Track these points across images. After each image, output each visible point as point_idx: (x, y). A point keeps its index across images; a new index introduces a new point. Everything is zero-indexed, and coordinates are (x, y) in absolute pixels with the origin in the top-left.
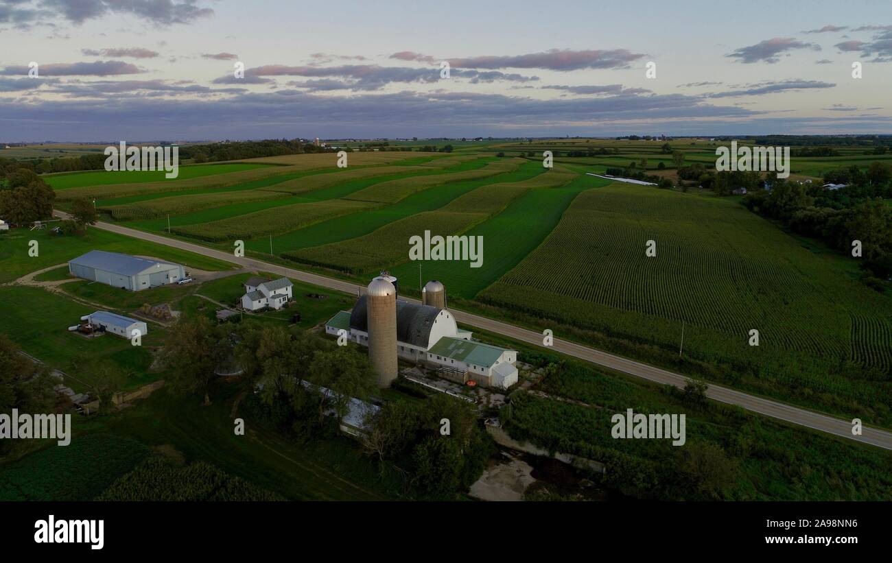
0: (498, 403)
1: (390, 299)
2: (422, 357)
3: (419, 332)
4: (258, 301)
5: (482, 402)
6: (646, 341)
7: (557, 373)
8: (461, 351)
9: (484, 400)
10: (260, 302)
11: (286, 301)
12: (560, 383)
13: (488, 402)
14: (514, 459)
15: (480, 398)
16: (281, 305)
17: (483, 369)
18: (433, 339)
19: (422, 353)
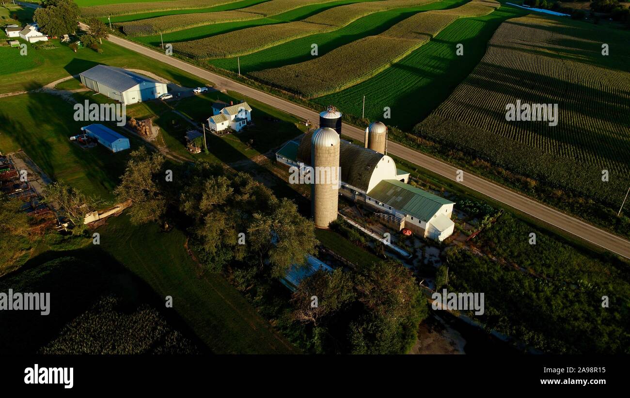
0: (434, 259)
1: (334, 149)
2: (361, 199)
3: (361, 175)
4: (221, 123)
5: (417, 256)
6: (580, 194)
7: (493, 228)
8: (400, 198)
9: (419, 254)
10: (223, 124)
11: (246, 124)
12: (496, 240)
13: (424, 257)
14: (447, 326)
15: (415, 251)
16: (240, 128)
17: (420, 222)
18: (373, 183)
19: (360, 194)
